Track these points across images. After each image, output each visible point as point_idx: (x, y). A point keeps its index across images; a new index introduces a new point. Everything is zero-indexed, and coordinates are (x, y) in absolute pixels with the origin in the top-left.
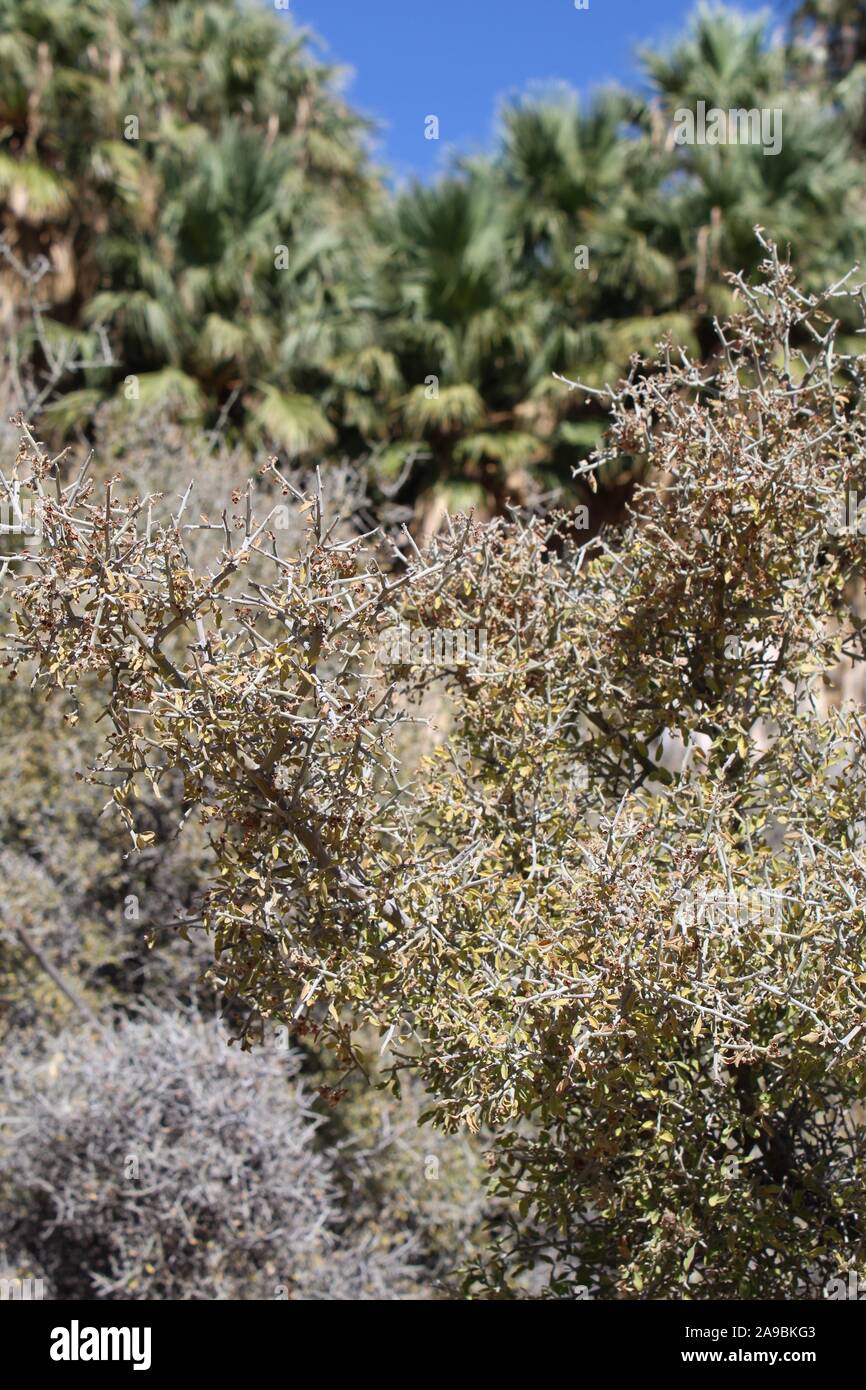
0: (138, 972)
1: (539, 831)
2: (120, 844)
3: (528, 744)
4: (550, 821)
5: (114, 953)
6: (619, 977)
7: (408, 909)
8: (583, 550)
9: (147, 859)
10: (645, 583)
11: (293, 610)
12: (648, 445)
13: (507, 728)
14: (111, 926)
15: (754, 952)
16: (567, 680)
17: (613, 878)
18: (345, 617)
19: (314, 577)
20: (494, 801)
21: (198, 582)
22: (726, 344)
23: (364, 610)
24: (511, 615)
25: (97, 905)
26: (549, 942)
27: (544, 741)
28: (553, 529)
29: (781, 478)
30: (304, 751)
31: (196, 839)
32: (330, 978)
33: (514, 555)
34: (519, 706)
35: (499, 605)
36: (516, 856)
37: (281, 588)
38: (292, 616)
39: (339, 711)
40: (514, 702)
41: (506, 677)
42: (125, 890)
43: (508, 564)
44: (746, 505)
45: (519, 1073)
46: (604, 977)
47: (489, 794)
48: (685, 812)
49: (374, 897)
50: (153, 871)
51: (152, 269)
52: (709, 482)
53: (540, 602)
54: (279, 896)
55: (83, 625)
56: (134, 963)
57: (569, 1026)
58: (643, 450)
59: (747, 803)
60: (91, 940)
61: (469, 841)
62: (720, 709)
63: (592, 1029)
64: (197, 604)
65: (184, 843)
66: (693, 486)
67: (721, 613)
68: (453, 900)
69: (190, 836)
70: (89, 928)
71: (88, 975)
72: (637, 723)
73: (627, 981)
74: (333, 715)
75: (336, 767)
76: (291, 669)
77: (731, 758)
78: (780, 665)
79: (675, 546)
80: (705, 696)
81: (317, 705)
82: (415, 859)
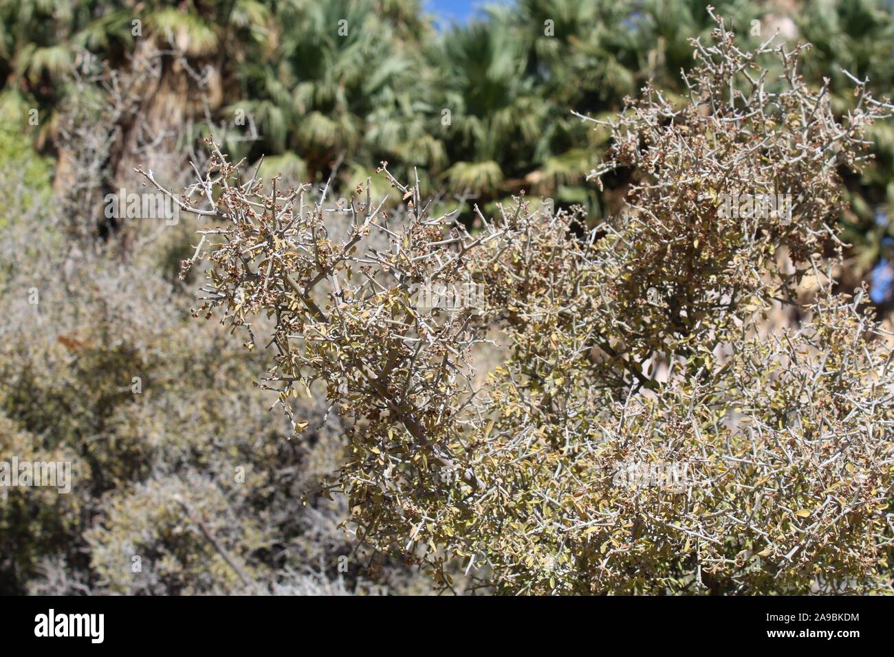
0: (281, 554)
1: (569, 423)
2: (267, 466)
3: (561, 362)
4: (577, 416)
5: (265, 540)
6: (632, 512)
7: (481, 477)
8: (594, 231)
9: (287, 475)
10: (638, 251)
11: (401, 266)
12: (637, 158)
13: (546, 352)
14: (262, 521)
15: (722, 499)
16: (586, 319)
17: (626, 444)
18: (436, 270)
19: (414, 243)
20: (538, 403)
21: (335, 249)
22: (690, 87)
23: (449, 265)
24: (546, 276)
25: (252, 509)
26: (580, 495)
27: (572, 359)
28: (573, 218)
29: (731, 174)
30: (408, 366)
31: (320, 461)
32: (430, 522)
33: (547, 234)
34: (554, 337)
35: (538, 270)
36: (554, 440)
37: (391, 252)
38: (400, 270)
39: (433, 335)
40: (550, 334)
41: (545, 317)
42: (272, 496)
43: (544, 240)
44: (707, 195)
45: (562, 584)
46: (621, 512)
47: (533, 399)
48: (670, 408)
49: (459, 466)
50: (290, 484)
51: (274, 86)
52: (681, 178)
53: (567, 265)
54: (394, 466)
55: (257, 279)
56: (278, 547)
57: (598, 546)
58: (634, 161)
59: (713, 401)
60: (249, 531)
61: (522, 429)
62: (692, 336)
63: (614, 548)
64: (335, 263)
65: (312, 464)
66: (670, 184)
67: (691, 270)
68: (513, 467)
69: (316, 459)
70: (248, 524)
71: (247, 555)
72: (634, 349)
73: (637, 515)
74: (429, 336)
75: (431, 376)
76: (400, 307)
77: (701, 370)
78: (732, 307)
79: (659, 223)
80: (681, 328)
81: (418, 331)
82: (487, 439)
